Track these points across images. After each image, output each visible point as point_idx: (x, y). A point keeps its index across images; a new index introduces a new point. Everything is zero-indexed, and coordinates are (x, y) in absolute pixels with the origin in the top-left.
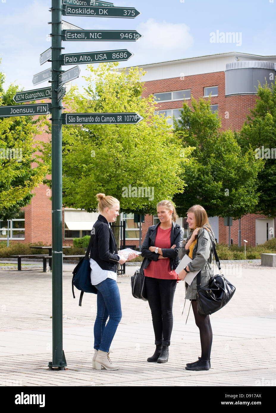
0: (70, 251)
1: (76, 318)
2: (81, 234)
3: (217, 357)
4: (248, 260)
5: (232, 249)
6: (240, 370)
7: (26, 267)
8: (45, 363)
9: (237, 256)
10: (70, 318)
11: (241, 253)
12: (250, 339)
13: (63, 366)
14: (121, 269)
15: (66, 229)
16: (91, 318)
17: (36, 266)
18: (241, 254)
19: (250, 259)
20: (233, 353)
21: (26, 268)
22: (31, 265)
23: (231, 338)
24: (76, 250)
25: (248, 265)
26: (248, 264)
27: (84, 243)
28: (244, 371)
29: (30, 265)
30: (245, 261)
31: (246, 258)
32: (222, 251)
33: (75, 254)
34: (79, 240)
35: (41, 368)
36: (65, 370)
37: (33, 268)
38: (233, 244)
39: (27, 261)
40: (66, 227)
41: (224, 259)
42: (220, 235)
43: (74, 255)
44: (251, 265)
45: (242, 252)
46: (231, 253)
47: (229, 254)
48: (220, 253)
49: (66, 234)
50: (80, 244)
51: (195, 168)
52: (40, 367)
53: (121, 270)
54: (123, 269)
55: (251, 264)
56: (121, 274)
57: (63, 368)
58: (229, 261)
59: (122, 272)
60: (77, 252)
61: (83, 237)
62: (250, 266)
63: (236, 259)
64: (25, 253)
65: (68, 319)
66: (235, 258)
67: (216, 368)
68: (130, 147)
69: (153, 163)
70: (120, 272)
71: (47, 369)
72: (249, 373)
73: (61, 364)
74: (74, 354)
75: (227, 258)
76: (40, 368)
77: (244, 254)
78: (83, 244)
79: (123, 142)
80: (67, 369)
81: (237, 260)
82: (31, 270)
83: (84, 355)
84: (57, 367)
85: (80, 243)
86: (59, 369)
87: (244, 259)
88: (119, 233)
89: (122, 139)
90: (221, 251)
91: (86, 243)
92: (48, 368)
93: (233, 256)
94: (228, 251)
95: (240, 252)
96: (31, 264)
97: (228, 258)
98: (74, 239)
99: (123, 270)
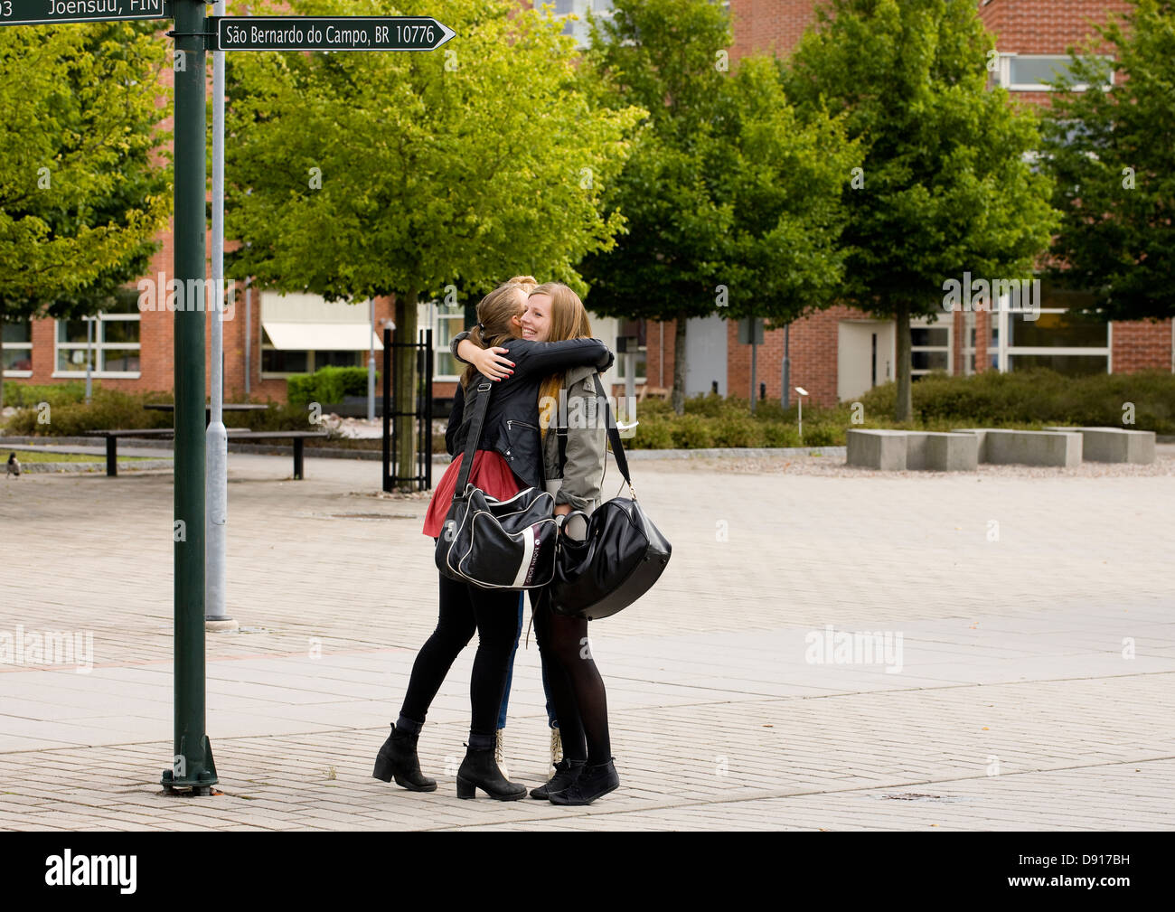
0: (270, 417)
1: (267, 630)
2: (311, 362)
3: (678, 755)
4: (809, 449)
5: (759, 416)
6: (738, 798)
7: (134, 466)
8: (153, 772)
9: (776, 435)
10: (251, 629)
11: (788, 426)
12: (784, 698)
13: (205, 782)
14: (417, 474)
15: (266, 347)
16: (313, 628)
17: (163, 463)
18: (788, 431)
19: (815, 445)
20: (728, 744)
21: (134, 469)
22: (149, 461)
23: (728, 696)
24: (287, 415)
25: (808, 462)
26: (809, 460)
27: (321, 391)
28: (754, 802)
29: (143, 461)
30: (800, 450)
31: (801, 442)
32: (729, 419)
33: (286, 426)
34: (305, 380)
35: (142, 787)
36: (211, 795)
37: (153, 469)
38: (768, 398)
39: (138, 446)
40: (266, 339)
41: (737, 446)
42: (730, 370)
43: (281, 429)
44: (815, 464)
45: (792, 423)
46: (756, 426)
47: (749, 430)
48: (724, 426)
49: (267, 359)
50: (309, 391)
51: (651, 163)
52: (138, 785)
53: (418, 478)
54: (424, 474)
55: (817, 460)
56: (420, 489)
57: (208, 790)
58: (751, 452)
59: (421, 484)
60: (291, 420)
61: (316, 370)
62: (814, 468)
63: (773, 446)
64: (132, 421)
65: (242, 635)
66: (769, 444)
67: (670, 790)
68: (449, 103)
69: (518, 153)
70: (417, 483)
71: (158, 794)
72: (766, 807)
73: (200, 777)
74: (247, 745)
75: (745, 442)
76: (137, 788)
77: (795, 430)
78: (318, 391)
79: (428, 89)
80: (219, 792)
81: (773, 450)
82: (147, 476)
83: (277, 749)
84: (190, 788)
85: (306, 389)
86: (196, 792)
87: (797, 446)
88: (412, 365)
89: (425, 81)
90: (726, 420)
91: (324, 389)
92: (161, 788)
93: (762, 435)
94: (748, 420)
95: (785, 423)
96: (147, 458)
97: (749, 441)
98: (290, 376)
99: (425, 479)
